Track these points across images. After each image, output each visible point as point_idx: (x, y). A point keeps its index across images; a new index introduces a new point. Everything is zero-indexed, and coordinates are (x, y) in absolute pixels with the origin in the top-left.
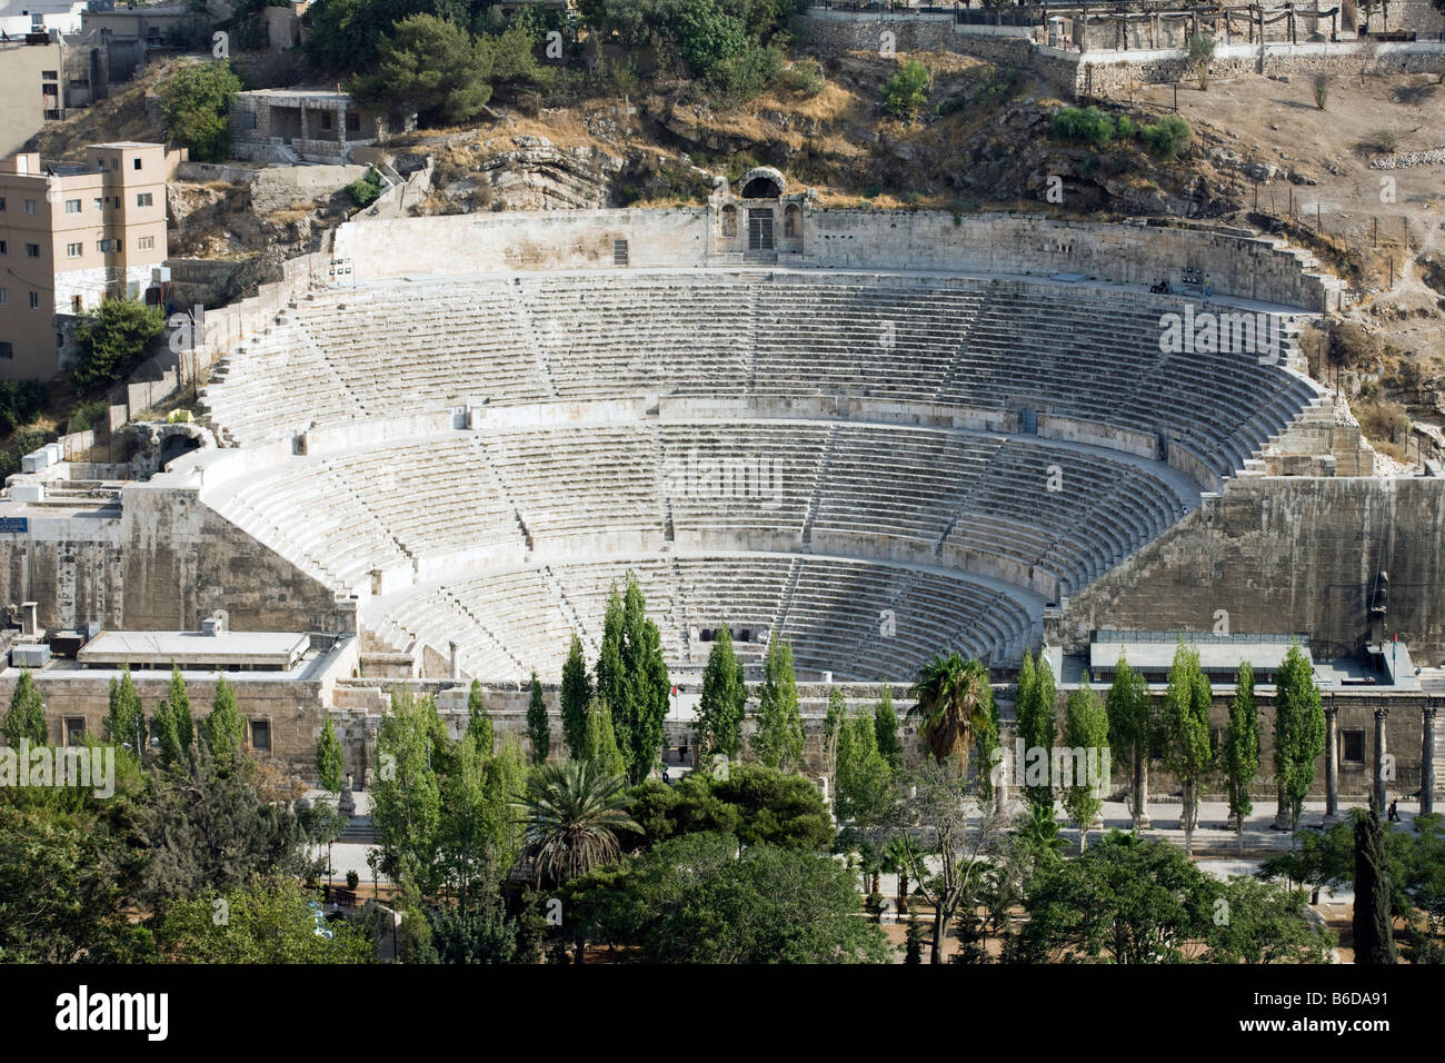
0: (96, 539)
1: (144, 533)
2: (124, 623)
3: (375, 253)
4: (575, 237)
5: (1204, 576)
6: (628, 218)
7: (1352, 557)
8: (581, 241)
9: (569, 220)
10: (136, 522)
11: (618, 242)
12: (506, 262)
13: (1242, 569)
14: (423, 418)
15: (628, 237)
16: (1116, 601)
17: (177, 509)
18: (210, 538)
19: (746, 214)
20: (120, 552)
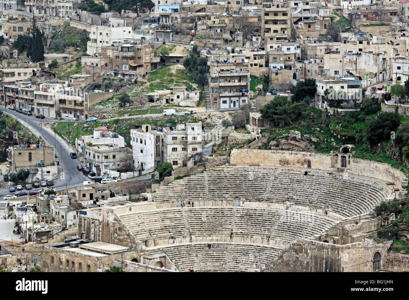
0: (97, 219)
1: (105, 219)
2: (101, 240)
3: (243, 158)
4: (298, 159)
5: (291, 264)
6: (311, 155)
7: (321, 265)
8: (299, 160)
9: (296, 154)
10: (104, 216)
11: (308, 161)
12: (280, 164)
13: (299, 263)
14: (225, 202)
15: (311, 160)
16: (274, 267)
17: (110, 214)
18: (116, 222)
19: (340, 157)
20: (101, 222)
